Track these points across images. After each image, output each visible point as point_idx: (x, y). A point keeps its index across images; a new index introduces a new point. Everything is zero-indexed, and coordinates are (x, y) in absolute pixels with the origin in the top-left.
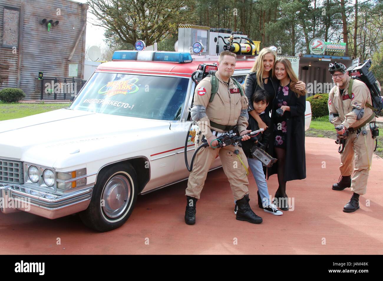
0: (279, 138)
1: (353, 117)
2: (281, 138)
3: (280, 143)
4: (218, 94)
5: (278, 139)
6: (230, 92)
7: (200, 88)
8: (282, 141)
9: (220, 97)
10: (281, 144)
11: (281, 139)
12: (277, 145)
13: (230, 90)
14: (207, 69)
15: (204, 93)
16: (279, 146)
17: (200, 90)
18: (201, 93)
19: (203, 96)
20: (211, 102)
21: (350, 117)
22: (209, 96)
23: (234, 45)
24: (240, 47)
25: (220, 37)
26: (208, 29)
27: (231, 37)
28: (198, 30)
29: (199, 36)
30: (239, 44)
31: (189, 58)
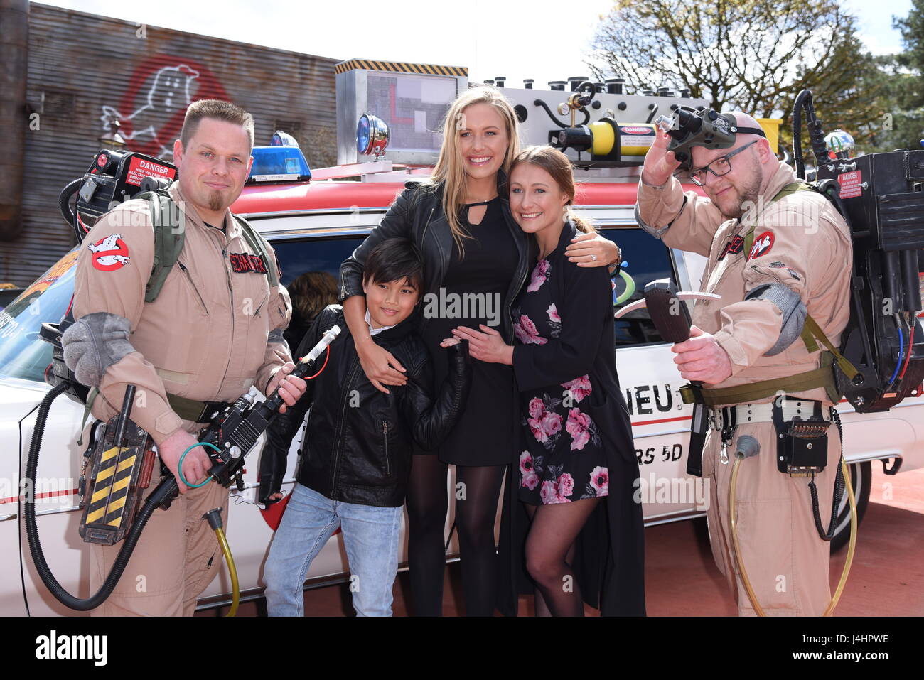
3: (532, 482)
4: (183, 268)
6: (233, 265)
7: (101, 242)
9: (192, 282)
13: (232, 259)
14: (134, 170)
15: (122, 259)
17: (101, 248)
18: (108, 261)
19: (114, 274)
20: (153, 300)
22: (145, 278)
23: (586, 129)
24: (618, 132)
25: (538, 103)
26: (459, 75)
27: (571, 99)
28: (398, 78)
29: (408, 100)
30: (613, 124)
31: (290, 167)
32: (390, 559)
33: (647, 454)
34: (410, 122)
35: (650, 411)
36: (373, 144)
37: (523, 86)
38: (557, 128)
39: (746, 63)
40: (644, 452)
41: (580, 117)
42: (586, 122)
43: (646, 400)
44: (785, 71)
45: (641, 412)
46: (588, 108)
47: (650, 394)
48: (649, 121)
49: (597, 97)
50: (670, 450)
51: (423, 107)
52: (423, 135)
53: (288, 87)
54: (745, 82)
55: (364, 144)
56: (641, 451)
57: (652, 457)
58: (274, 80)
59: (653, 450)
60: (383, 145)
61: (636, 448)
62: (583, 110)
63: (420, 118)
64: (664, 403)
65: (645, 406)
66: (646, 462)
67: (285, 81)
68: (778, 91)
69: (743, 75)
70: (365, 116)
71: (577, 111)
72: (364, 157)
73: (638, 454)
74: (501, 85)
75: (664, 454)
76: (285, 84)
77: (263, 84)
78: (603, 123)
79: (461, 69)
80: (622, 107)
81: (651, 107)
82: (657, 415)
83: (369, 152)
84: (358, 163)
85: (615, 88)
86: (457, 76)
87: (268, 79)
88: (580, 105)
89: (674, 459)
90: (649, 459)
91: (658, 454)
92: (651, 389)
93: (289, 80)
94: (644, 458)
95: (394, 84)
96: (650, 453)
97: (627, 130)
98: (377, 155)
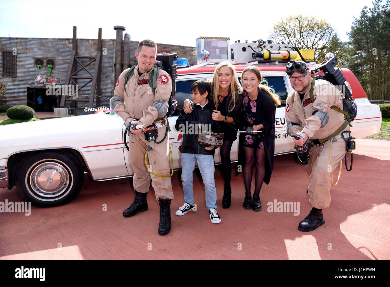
0: (250, 137)
1: (318, 122)
2: (251, 137)
3: (250, 142)
5: (248, 138)
8: (252, 141)
10: (251, 144)
11: (251, 139)
12: (247, 144)
16: (249, 146)
21: (313, 123)
23: (262, 52)
24: (270, 53)
25: (249, 46)
26: (228, 39)
27: (257, 44)
28: (212, 41)
29: (214, 46)
30: (269, 51)
31: (184, 63)
32: (213, 169)
33: (278, 136)
34: (215, 52)
35: (279, 124)
36: (205, 57)
37: (245, 42)
38: (254, 52)
39: (308, 42)
40: (278, 135)
41: (260, 49)
42: (262, 51)
43: (278, 122)
44: (318, 44)
45: (277, 124)
46: (262, 47)
47: (279, 120)
48: (279, 50)
49: (264, 44)
50: (285, 135)
51: (219, 48)
52: (219, 55)
53: (190, 55)
54: (308, 47)
55: (203, 58)
56: (277, 135)
57: (280, 136)
58: (186, 54)
59: (280, 135)
60: (208, 58)
61: (275, 134)
62: (261, 47)
63: (218, 51)
64: (283, 122)
65: (278, 123)
66: (278, 138)
67: (189, 54)
68: (316, 49)
69: (307, 46)
70: (203, 50)
71: (259, 48)
72: (203, 61)
73: (276, 136)
74: (239, 42)
75: (283, 136)
76: (189, 55)
77: (184, 55)
78: (266, 51)
79: (228, 38)
80: (272, 47)
81: (279, 47)
82: (281, 125)
83: (204, 60)
84: (202, 63)
85: (270, 42)
86: (227, 40)
87: (185, 54)
88: (260, 46)
89: (286, 137)
90: (279, 137)
91: (281, 136)
92: (280, 119)
93: (190, 54)
94: (278, 137)
95: (211, 42)
96: (279, 135)
97: (273, 52)
98: (207, 60)
